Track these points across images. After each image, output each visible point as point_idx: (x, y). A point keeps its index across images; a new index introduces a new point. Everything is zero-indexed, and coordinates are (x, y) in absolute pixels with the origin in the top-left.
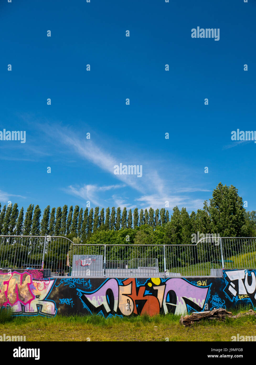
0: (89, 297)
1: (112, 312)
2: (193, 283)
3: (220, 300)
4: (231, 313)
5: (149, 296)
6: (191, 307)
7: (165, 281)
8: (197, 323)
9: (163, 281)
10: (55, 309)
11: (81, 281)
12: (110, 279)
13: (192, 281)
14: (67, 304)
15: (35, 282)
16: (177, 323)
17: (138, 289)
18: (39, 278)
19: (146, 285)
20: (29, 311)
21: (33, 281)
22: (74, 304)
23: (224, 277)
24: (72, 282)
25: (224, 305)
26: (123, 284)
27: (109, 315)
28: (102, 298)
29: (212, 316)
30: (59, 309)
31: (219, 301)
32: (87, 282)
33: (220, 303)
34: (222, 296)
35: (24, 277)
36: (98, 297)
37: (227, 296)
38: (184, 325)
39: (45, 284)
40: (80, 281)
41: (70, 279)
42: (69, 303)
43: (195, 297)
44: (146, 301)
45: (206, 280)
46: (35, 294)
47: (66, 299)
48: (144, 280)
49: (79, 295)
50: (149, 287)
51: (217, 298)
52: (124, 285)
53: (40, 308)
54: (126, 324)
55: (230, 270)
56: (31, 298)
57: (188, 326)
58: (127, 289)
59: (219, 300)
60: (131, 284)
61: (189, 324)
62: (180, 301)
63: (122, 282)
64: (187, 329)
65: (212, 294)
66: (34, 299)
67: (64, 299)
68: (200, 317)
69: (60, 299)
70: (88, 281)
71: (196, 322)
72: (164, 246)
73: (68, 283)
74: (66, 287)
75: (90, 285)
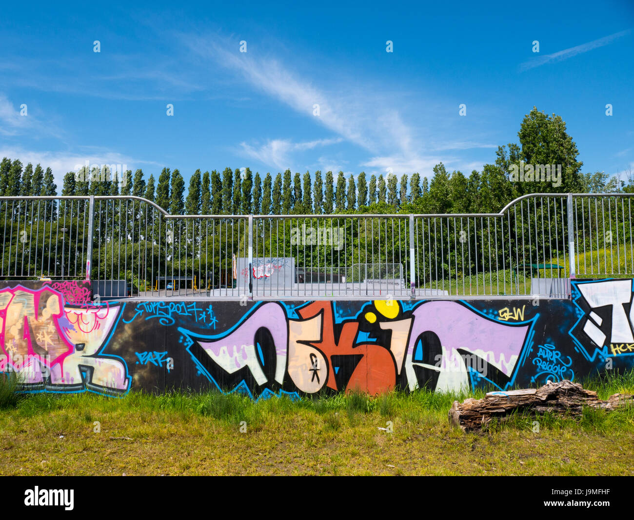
0: (210, 347)
1: (271, 384)
2: (487, 313)
3: (558, 357)
4: (593, 393)
5: (369, 346)
6: (478, 374)
7: (411, 309)
8: (499, 421)
9: (406, 308)
10: (126, 378)
11: (190, 308)
12: (264, 303)
13: (485, 308)
14: (156, 365)
15: (72, 313)
16: (441, 417)
17: (338, 329)
18: (81, 302)
19: (362, 317)
20: (60, 382)
21: (67, 310)
22: (173, 366)
23: (573, 299)
24: (166, 311)
25: (568, 368)
26: (299, 315)
27: (264, 392)
28: (244, 350)
29: (543, 403)
30: (136, 377)
31: (557, 359)
32: (204, 310)
33: (558, 363)
34: (565, 346)
35: (44, 300)
36: (235, 348)
37: (579, 346)
38: (463, 428)
39: (96, 316)
40: (187, 308)
41: (161, 304)
42: (160, 362)
43: (491, 350)
44: (359, 357)
45: (524, 306)
46: (74, 342)
47: (153, 354)
48: (356, 304)
49: (186, 344)
50: (368, 322)
51: (552, 351)
52: (301, 319)
53: (89, 375)
54: (303, 415)
55: (592, 280)
56: (66, 350)
57: (472, 430)
58: (311, 329)
59: (556, 356)
60: (320, 315)
61: (475, 423)
63: (296, 310)
64: (471, 437)
65: (539, 340)
66: (70, 352)
67: (146, 353)
68: (508, 405)
69: (137, 353)
70: (207, 309)
71: (496, 419)
72: (412, 219)
73: (156, 314)
74: (152, 325)
75: (213, 318)
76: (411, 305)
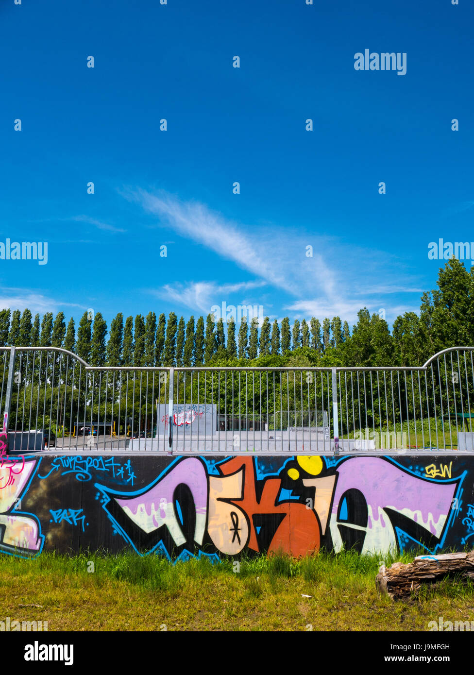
0: (127, 505)
1: (190, 544)
2: (414, 470)
5: (292, 504)
6: (406, 535)
7: (335, 465)
8: (429, 588)
9: (330, 465)
10: (38, 537)
11: (107, 463)
12: (184, 458)
13: (411, 464)
14: (71, 523)
17: (259, 486)
19: (285, 472)
22: (88, 524)
24: (83, 466)
26: (220, 471)
27: (182, 554)
28: (162, 509)
30: (49, 536)
32: (123, 465)
36: (153, 505)
38: (390, 595)
39: (11, 470)
40: (105, 463)
41: (78, 459)
42: (75, 520)
43: (419, 509)
44: (282, 516)
45: (451, 463)
47: (68, 511)
48: (278, 460)
49: (102, 501)
50: (290, 479)
52: (221, 475)
57: (401, 597)
58: (231, 486)
60: (241, 472)
61: (403, 590)
62: (376, 518)
63: (216, 466)
64: (400, 606)
65: (468, 499)
67: (60, 510)
68: (437, 570)
69: (51, 511)
70: (125, 464)
71: (425, 586)
72: (334, 372)
73: (72, 469)
74: (68, 480)
75: (131, 473)
76: (334, 461)
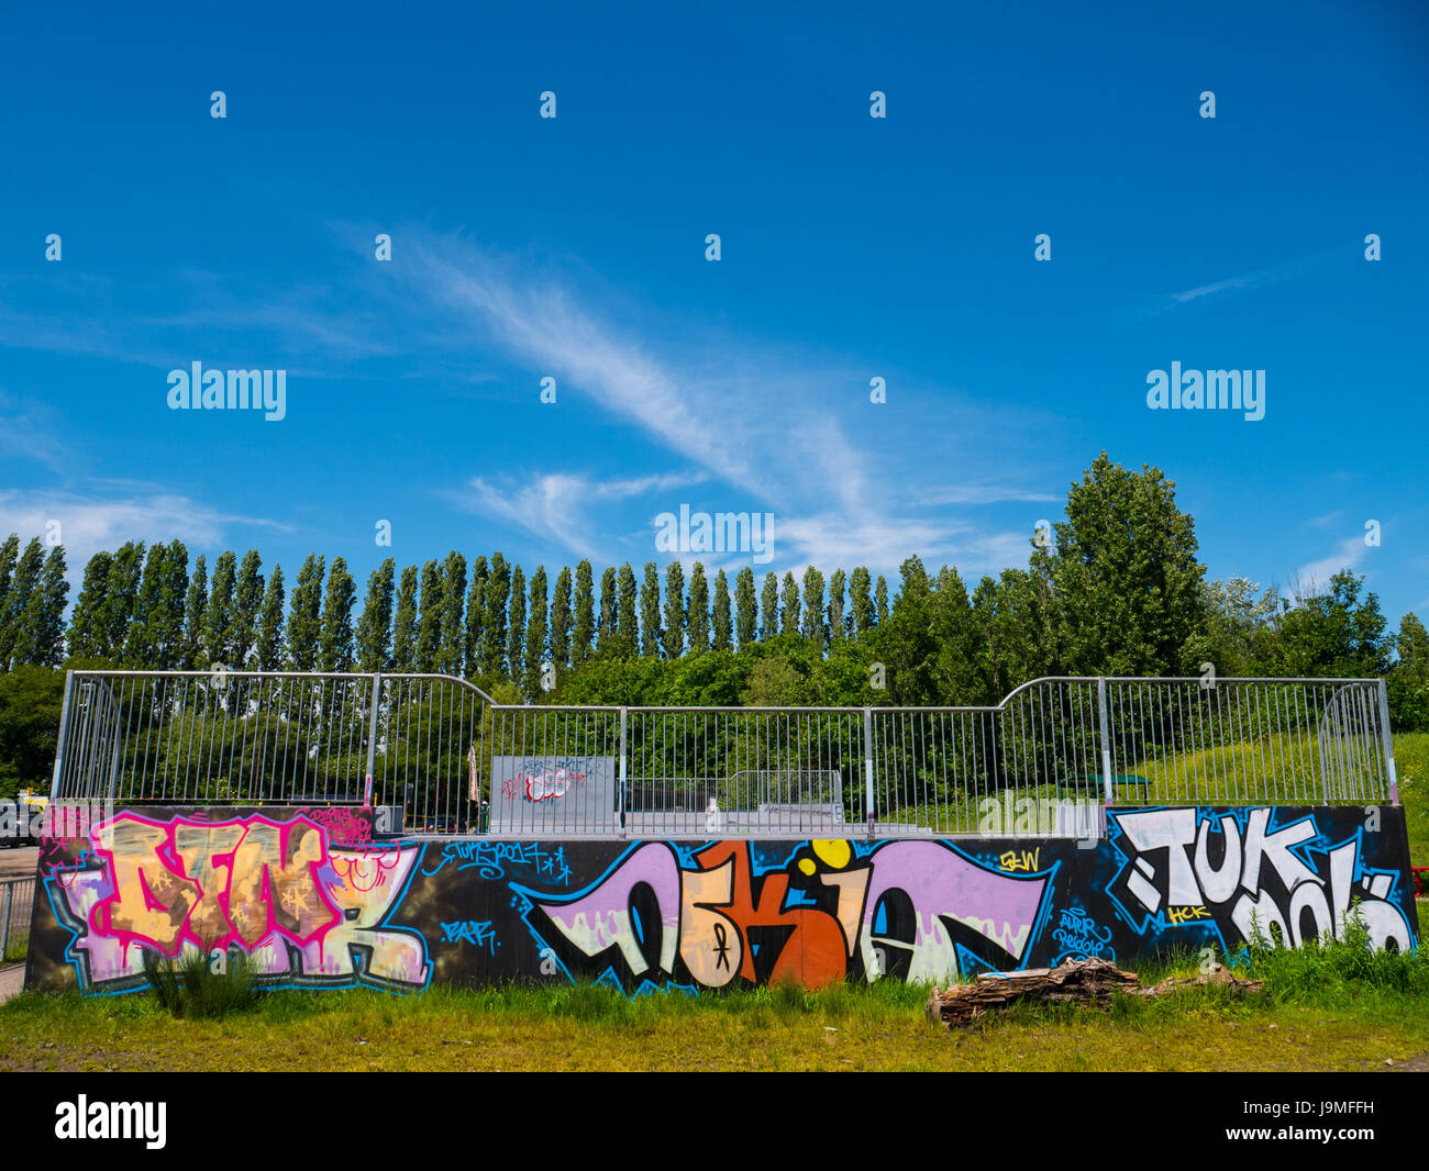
0: (558, 914)
1: (654, 972)
2: (983, 860)
3: (1091, 928)
4: (1133, 976)
5: (805, 911)
6: (971, 955)
7: (869, 854)
8: (997, 1014)
9: (860, 853)
10: (424, 964)
11: (528, 852)
12: (644, 843)
13: (979, 852)
14: (474, 943)
15: (340, 858)
16: (917, 1015)
17: (757, 885)
18: (357, 842)
19: (794, 864)
20: (319, 973)
21: (333, 854)
22: (499, 944)
23: (1110, 837)
24: (491, 856)
25: (1106, 945)
26: (698, 863)
27: (642, 986)
28: (611, 918)
29: (1059, 989)
30: (441, 963)
31: (1088, 931)
32: (551, 855)
33: (1091, 937)
34: (1099, 910)
35: (296, 838)
36: (598, 915)
37: (1122, 911)
38: (946, 1024)
39: (380, 864)
40: (524, 852)
41: (483, 846)
42: (479, 937)
43: (991, 917)
44: (791, 929)
45: (1038, 849)
46: (342, 906)
47: (468, 925)
48: (785, 846)
49: (521, 909)
50: (803, 874)
51: (1081, 918)
52: (701, 869)
53: (365, 960)
54: (710, 1017)
55: (1137, 808)
56: (329, 918)
57: (959, 1027)
58: (715, 885)
59: (1086, 926)
60: (730, 864)
61: (962, 1018)
62: (928, 931)
63: (692, 855)
64: (958, 1033)
65: (1061, 903)
66: (336, 922)
67: (457, 923)
68: (1008, 991)
69: (443, 925)
70: (555, 854)
71: (993, 1012)
72: (868, 714)
73: (474, 861)
74: (467, 878)
75: (564, 867)
76: (867, 847)
